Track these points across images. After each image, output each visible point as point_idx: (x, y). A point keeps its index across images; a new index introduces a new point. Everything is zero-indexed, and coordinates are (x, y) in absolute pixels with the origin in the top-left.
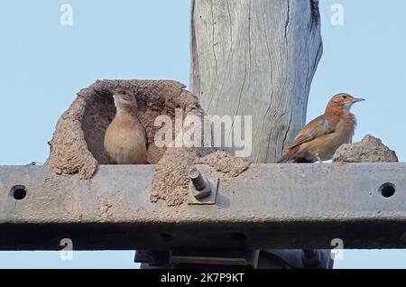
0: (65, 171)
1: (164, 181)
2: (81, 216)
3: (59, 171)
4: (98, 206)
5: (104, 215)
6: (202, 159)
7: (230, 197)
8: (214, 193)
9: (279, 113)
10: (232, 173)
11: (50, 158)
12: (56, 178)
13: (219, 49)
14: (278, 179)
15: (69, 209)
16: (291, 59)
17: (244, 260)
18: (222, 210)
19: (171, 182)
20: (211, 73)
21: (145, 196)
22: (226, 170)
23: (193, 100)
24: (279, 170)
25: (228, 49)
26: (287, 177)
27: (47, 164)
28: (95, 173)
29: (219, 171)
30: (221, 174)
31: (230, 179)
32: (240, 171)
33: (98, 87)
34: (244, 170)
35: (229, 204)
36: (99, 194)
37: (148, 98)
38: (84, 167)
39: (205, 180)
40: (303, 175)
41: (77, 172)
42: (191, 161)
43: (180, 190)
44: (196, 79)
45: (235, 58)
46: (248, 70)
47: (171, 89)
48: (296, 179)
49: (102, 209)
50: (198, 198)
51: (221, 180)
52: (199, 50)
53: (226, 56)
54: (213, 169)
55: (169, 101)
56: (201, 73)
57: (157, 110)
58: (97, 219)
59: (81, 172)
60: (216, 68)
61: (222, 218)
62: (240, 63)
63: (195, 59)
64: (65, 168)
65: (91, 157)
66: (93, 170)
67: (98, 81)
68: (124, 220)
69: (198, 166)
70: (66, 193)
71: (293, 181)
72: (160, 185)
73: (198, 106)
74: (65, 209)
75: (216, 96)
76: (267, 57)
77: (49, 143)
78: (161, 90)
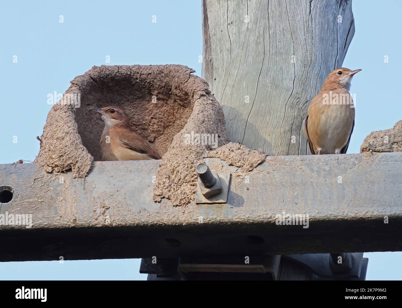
0: (56, 169)
1: (169, 178)
2: (75, 220)
3: (50, 169)
4: (94, 208)
5: (101, 218)
6: (212, 153)
7: (244, 195)
8: (225, 190)
9: (303, 100)
10: (246, 167)
11: (40, 155)
12: (47, 177)
13: (233, 29)
14: (299, 173)
15: (61, 213)
16: (317, 39)
17: (262, 266)
18: (236, 209)
19: (177, 179)
20: (225, 57)
21: (148, 196)
22: (239, 164)
23: (203, 87)
24: (299, 163)
25: (244, 28)
26: (308, 171)
27: (36, 161)
28: (91, 170)
29: (231, 165)
30: (233, 169)
31: (244, 174)
32: (255, 165)
33: (95, 74)
34: (260, 164)
35: (243, 203)
36: (95, 195)
37: (153, 86)
38: (78, 164)
39: (215, 176)
40: (327, 168)
41: (70, 170)
42: (199, 155)
43: (187, 188)
44: (209, 64)
45: (252, 38)
46: (267, 52)
47: (178, 74)
48: (318, 172)
49: (98, 211)
50: (208, 196)
51: (234, 175)
52: (211, 31)
53: (242, 36)
54: (224, 163)
55: (176, 88)
56: (214, 56)
57: (163, 100)
58: (93, 223)
59: (75, 170)
60: (230, 51)
61: (235, 219)
62: (257, 44)
63: (207, 41)
64: (56, 166)
65: (85, 152)
66: (89, 168)
67: (95, 68)
68: (123, 224)
69: (207, 161)
70: (57, 194)
71: (315, 174)
72: (164, 183)
73: (208, 93)
74: (56, 213)
75: (230, 82)
76: (289, 36)
77: (38, 138)
78: (167, 75)
